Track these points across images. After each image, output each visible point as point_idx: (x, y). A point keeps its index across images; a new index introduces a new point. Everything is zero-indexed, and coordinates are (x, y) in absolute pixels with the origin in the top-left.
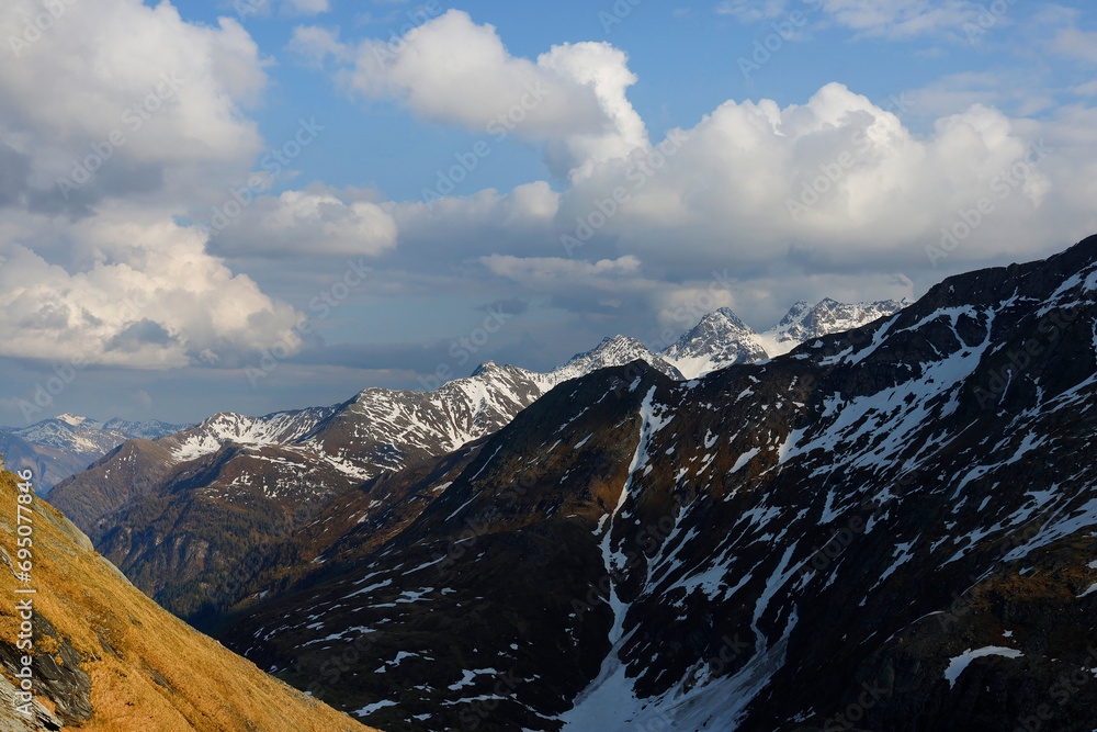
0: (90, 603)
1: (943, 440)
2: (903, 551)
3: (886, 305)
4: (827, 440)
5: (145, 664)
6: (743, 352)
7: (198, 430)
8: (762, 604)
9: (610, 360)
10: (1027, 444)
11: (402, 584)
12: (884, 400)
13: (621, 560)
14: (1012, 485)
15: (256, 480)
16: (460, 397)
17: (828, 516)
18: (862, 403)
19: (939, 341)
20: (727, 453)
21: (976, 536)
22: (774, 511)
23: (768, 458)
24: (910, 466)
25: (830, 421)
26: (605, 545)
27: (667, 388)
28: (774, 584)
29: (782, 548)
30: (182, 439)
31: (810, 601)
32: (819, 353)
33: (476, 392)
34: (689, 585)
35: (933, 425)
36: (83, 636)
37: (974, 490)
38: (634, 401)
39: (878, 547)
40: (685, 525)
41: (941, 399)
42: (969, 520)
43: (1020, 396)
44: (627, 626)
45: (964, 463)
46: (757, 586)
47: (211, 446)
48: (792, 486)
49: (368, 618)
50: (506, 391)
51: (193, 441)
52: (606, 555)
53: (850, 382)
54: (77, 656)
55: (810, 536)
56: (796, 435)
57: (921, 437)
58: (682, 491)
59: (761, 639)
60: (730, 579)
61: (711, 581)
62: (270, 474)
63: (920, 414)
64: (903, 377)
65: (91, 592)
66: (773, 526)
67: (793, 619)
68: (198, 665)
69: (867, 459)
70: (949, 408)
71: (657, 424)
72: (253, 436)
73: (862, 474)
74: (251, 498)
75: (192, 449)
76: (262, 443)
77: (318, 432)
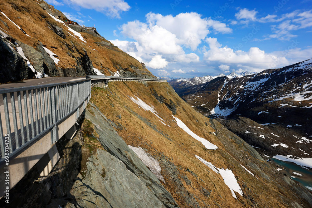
0: (176, 99)
1: (261, 88)
2: (254, 100)
3: (254, 73)
4: (246, 87)
5: (182, 108)
6: (236, 76)
7: (179, 79)
8: (235, 103)
9: (221, 76)
10: (273, 89)
11: (197, 95)
12: (254, 83)
13: (220, 96)
14: (270, 94)
15: (184, 84)
16: (205, 78)
17: (245, 94)
18: (251, 83)
19: (263, 77)
20: (234, 87)
21: (264, 99)
22: (238, 93)
23: (239, 88)
24: (256, 90)
25: (247, 84)
26: (219, 94)
27: (228, 79)
28: (237, 101)
29: (238, 97)
30: (178, 79)
31: (241, 103)
32: (247, 77)
33: (206, 78)
34: (227, 99)
35: (260, 86)
36: (176, 104)
37: (265, 94)
38: (224, 80)
39: (252, 98)
40: (227, 94)
41: (262, 83)
42: (264, 97)
43: (273, 84)
44: (220, 102)
45: (264, 91)
46: (235, 101)
47: (181, 80)
48: (240, 91)
49: (194, 98)
50: (209, 78)
51: (179, 80)
52: (219, 95)
53: (250, 80)
55: (242, 96)
56: (243, 85)
57: (258, 87)
58: (228, 90)
59: (234, 106)
60: (232, 99)
61: (230, 99)
62: (186, 84)
63: (259, 85)
64: (257, 80)
65: (177, 98)
66: (238, 95)
67: (238, 105)
68: (188, 108)
69: (251, 89)
70: (262, 85)
71: (226, 83)
72: (185, 80)
73: (250, 91)
74: (184, 85)
75: (179, 81)
76: (185, 81)
77: (191, 80)
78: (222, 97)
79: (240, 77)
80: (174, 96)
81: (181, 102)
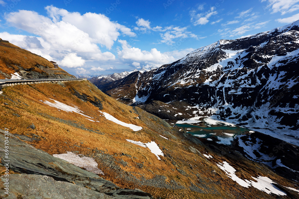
0: (100, 95)
1: (163, 78)
2: (160, 87)
3: (157, 67)
4: (154, 78)
5: (108, 102)
6: (145, 71)
7: (100, 76)
8: (148, 91)
9: (135, 71)
10: (169, 78)
11: (119, 89)
12: (158, 75)
13: (137, 87)
14: (168, 81)
15: (106, 80)
16: (123, 74)
17: (154, 84)
18: (156, 75)
19: (162, 70)
20: (146, 79)
21: (165, 86)
22: (149, 83)
23: (149, 79)
24: (160, 80)
25: (154, 76)
26: (136, 86)
27: (141, 74)
28: (149, 89)
29: (150, 86)
30: (99, 77)
31: (152, 91)
32: (153, 71)
33: (124, 73)
34: (143, 89)
35: (162, 77)
36: (101, 100)
37: (165, 82)
38: (138, 74)
39: (158, 86)
40: (142, 85)
41: (162, 75)
42: (165, 84)
43: (169, 75)
44: (138, 92)
45: (164, 80)
46: (148, 89)
47: (101, 77)
48: (151, 82)
49: (117, 92)
50: (126, 73)
51: (100, 77)
52: (136, 87)
53: (155, 73)
54: (100, 102)
55: (152, 85)
56: (151, 77)
57: (161, 78)
58: (142, 82)
59: (148, 93)
60: (146, 89)
61: (144, 89)
62: (107, 80)
63: (161, 76)
64: (159, 73)
66: (149, 85)
67: (151, 92)
69: (157, 79)
70: (163, 75)
71: (140, 76)
72: (105, 77)
73: (156, 81)
74: (105, 82)
75: (100, 78)
76: (106, 77)
77: (111, 77)
78: (138, 87)
79: (148, 71)
80: (97, 92)
81: (106, 97)
